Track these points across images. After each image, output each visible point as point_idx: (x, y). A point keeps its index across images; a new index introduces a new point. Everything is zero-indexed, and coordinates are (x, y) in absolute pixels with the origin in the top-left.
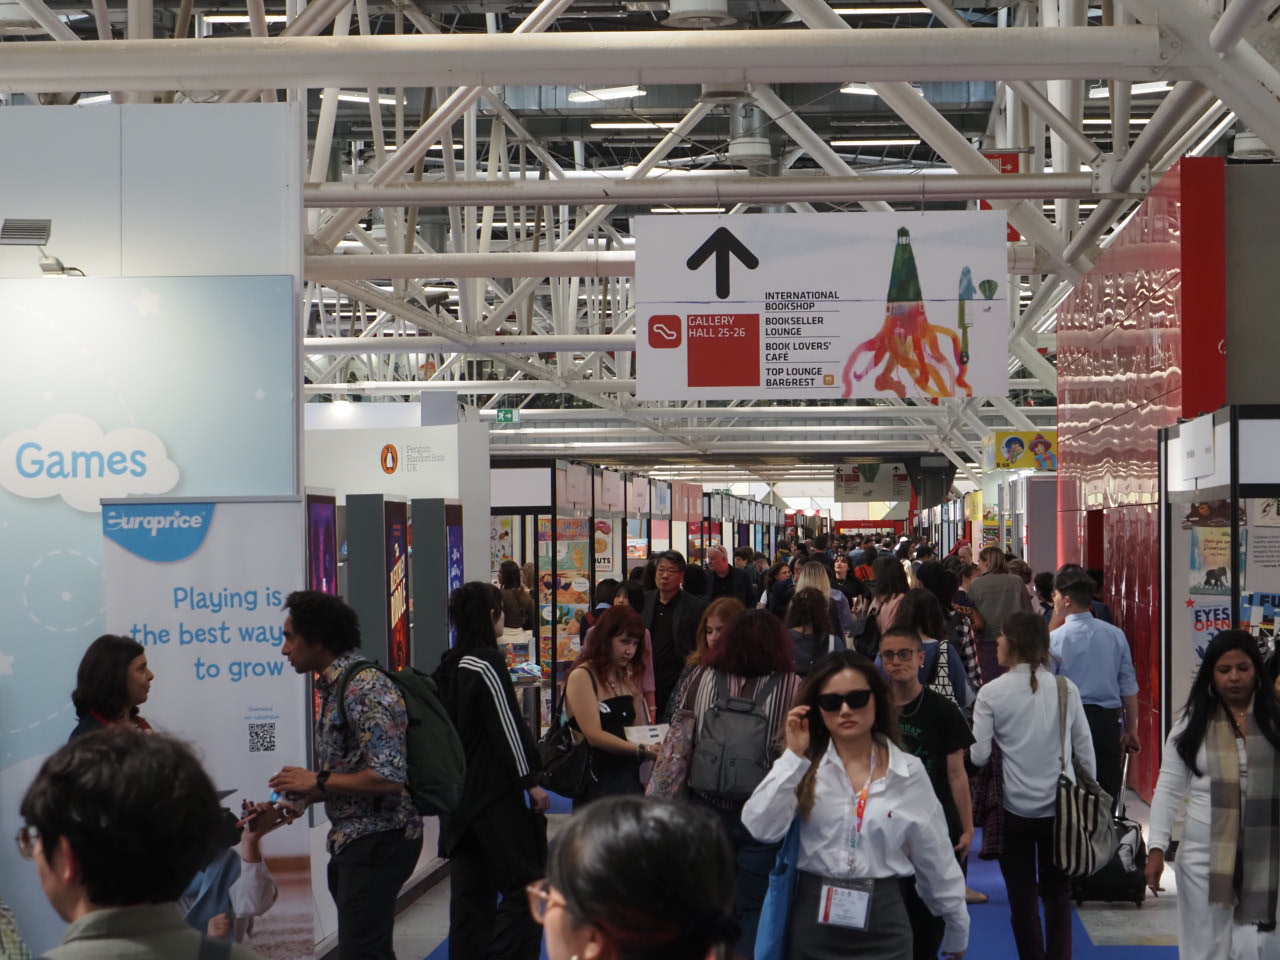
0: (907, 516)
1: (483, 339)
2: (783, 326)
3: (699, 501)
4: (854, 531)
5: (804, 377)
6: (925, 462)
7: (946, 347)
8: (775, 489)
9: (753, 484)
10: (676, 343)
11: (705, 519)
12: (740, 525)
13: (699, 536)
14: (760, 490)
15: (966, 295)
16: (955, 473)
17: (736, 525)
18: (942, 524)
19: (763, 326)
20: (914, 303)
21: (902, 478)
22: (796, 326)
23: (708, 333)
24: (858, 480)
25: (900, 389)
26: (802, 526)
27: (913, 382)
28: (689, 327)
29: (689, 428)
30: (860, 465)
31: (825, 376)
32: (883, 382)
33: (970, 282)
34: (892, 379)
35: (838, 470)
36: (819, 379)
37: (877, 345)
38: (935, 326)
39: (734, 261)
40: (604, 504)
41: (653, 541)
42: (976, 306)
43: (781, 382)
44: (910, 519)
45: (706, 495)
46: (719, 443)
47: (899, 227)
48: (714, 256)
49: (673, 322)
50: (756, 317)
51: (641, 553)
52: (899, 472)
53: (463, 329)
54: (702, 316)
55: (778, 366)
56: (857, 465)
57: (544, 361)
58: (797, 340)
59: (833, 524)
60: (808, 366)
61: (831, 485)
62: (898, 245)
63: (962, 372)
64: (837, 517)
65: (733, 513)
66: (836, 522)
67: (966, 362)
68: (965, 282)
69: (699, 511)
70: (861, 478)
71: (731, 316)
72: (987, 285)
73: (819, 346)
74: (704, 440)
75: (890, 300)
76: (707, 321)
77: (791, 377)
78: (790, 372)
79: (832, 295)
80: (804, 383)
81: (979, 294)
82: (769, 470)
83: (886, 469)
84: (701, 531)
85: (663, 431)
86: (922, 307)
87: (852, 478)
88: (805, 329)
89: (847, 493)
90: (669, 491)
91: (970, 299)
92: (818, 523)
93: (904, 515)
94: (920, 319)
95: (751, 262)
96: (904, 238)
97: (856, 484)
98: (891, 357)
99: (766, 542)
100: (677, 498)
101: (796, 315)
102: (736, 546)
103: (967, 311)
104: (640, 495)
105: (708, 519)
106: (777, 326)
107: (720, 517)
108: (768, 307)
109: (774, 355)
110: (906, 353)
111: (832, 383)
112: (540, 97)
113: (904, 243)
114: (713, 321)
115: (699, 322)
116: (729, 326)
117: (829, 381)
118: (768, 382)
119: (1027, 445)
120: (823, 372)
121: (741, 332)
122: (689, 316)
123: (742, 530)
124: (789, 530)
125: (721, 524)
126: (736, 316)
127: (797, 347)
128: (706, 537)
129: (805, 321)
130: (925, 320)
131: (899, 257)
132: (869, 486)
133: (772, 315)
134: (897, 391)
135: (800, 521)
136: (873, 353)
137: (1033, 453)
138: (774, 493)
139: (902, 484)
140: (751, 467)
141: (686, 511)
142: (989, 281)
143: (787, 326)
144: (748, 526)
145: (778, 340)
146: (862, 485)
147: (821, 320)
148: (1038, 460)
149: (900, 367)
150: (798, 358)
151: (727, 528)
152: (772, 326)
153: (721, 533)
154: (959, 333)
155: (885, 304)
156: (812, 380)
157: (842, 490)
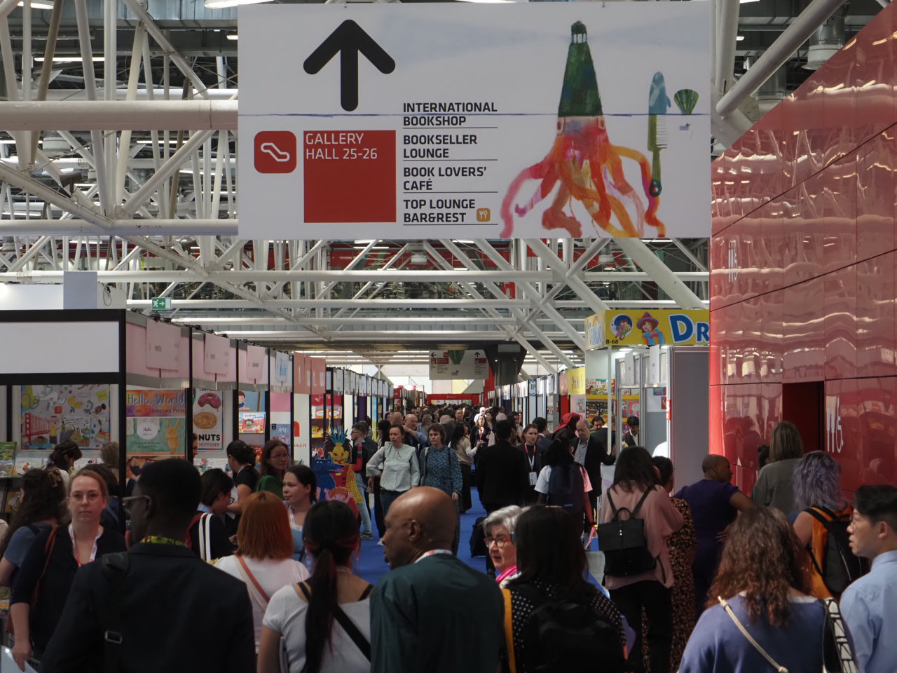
0: (482, 391)
1: (120, 222)
2: (426, 146)
3: (322, 375)
4: (442, 402)
5: (452, 211)
6: (501, 348)
7: (632, 173)
8: (382, 370)
9: (365, 366)
10: (289, 167)
11: (328, 392)
12: (358, 397)
13: (322, 407)
14: (371, 370)
15: (658, 109)
16: (524, 358)
17: (356, 397)
18: (528, 398)
19: (400, 146)
20: (592, 118)
21: (482, 361)
22: (442, 146)
23: (330, 154)
24: (448, 363)
25: (573, 227)
26: (406, 398)
27: (590, 218)
28: (306, 146)
29: (317, 319)
30: (449, 351)
31: (479, 210)
32: (553, 219)
33: (663, 91)
34: (564, 214)
35: (432, 355)
36: (471, 215)
37: (546, 170)
38: (619, 148)
39: (364, 65)
40: (207, 373)
41: (272, 414)
42: (669, 123)
43: (423, 217)
44: (485, 393)
45: (328, 369)
46: (340, 332)
47: (574, 21)
48: (337, 57)
49: (285, 139)
50: (391, 135)
51: (258, 428)
52: (479, 357)
53: (102, 213)
54: (322, 133)
55: (418, 197)
56: (447, 351)
57: (186, 251)
58: (443, 164)
59: (426, 397)
60: (457, 197)
61: (427, 367)
62: (572, 44)
63: (653, 205)
64: (429, 392)
65: (353, 386)
66: (428, 395)
67: (657, 194)
68: (657, 92)
69: (322, 384)
70: (450, 361)
71: (360, 133)
72: (684, 96)
73: (472, 172)
74: (329, 330)
75: (561, 113)
76: (329, 140)
77: (436, 211)
78: (434, 204)
79: (488, 108)
80: (452, 219)
81: (674, 108)
82: (378, 355)
83: (470, 354)
84: (324, 402)
85: (295, 321)
86: (603, 123)
87: (444, 361)
88: (454, 150)
89: (438, 373)
90: (291, 363)
91: (663, 113)
92: (417, 396)
93: (480, 390)
94: (600, 138)
95: (385, 64)
96: (580, 35)
97: (447, 365)
98: (562, 186)
99: (380, 412)
100: (299, 370)
101: (442, 132)
102: (356, 416)
103: (658, 129)
104: (256, 365)
105: (331, 392)
106: (418, 146)
107: (341, 390)
108: (407, 121)
109: (415, 182)
110: (583, 182)
111: (488, 219)
112: (181, 10)
113: (580, 41)
114: (337, 139)
115: (319, 139)
116: (356, 146)
117: (484, 217)
118: (407, 217)
119: (634, 323)
120: (477, 205)
121: (372, 154)
122: (306, 133)
123: (361, 402)
124: (396, 401)
125: (342, 397)
126: (365, 132)
127: (443, 172)
128: (328, 408)
129: (454, 140)
130: (606, 140)
131: (573, 60)
132: (457, 367)
133: (411, 132)
134: (570, 230)
135: (404, 395)
136: (540, 181)
137: (641, 331)
138: (381, 373)
139: (482, 366)
140: (364, 353)
141: (309, 384)
142: (686, 91)
143: (430, 147)
144: (365, 398)
145: (419, 164)
146: (451, 366)
147: (473, 139)
148: (645, 337)
149: (574, 200)
150: (445, 187)
151: (348, 400)
152: (411, 146)
153: (342, 405)
154: (649, 156)
155: (555, 119)
156: (463, 214)
157: (435, 370)
